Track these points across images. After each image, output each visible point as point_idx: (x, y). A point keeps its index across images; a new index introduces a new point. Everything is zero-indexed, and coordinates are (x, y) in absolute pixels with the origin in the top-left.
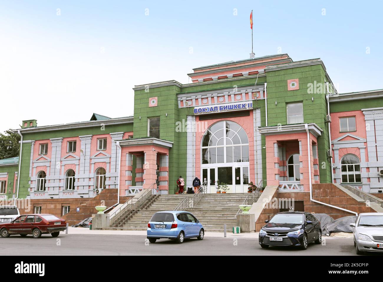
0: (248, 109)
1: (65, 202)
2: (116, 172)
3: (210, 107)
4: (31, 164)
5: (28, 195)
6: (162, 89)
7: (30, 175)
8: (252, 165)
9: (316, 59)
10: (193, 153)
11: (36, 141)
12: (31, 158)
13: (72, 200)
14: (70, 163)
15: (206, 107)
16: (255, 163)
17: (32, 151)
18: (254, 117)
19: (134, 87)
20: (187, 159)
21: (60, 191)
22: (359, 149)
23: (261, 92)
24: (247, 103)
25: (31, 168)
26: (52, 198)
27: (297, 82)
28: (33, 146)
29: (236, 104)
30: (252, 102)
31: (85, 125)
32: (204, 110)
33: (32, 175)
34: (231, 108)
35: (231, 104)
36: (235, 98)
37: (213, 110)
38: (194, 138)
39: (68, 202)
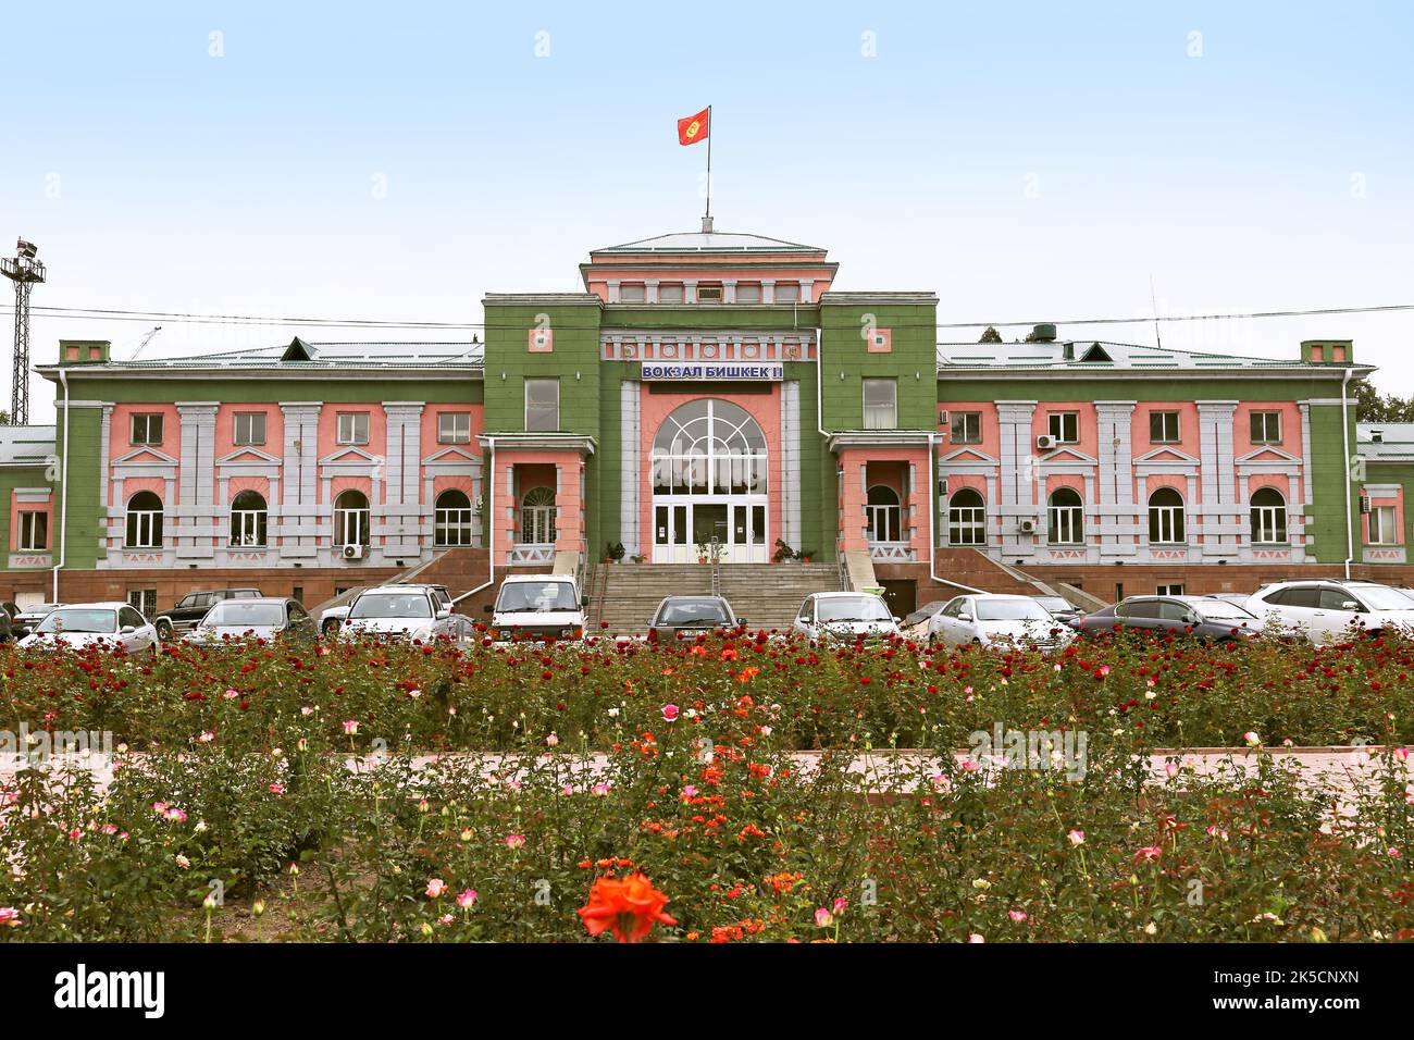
0: (771, 379)
1: (239, 579)
2: (402, 502)
3: (683, 365)
4: (105, 471)
5: (99, 559)
6: (563, 311)
7: (104, 502)
8: (776, 502)
9: (927, 293)
10: (635, 468)
11: (118, 403)
12: (105, 452)
13: (267, 573)
14: (247, 473)
15: (673, 365)
16: (784, 499)
17: (106, 432)
18: (783, 398)
19: (484, 298)
20: (623, 484)
21: (216, 548)
22: (986, 478)
23: (805, 347)
24: (771, 366)
25: (104, 482)
26: (195, 566)
27: (886, 336)
28: (106, 419)
29: (745, 365)
30: (781, 365)
31: (306, 375)
32: (667, 371)
33: (111, 503)
34: (733, 375)
35: (736, 365)
36: (742, 352)
37: (689, 373)
38: (638, 434)
39: (251, 579)
